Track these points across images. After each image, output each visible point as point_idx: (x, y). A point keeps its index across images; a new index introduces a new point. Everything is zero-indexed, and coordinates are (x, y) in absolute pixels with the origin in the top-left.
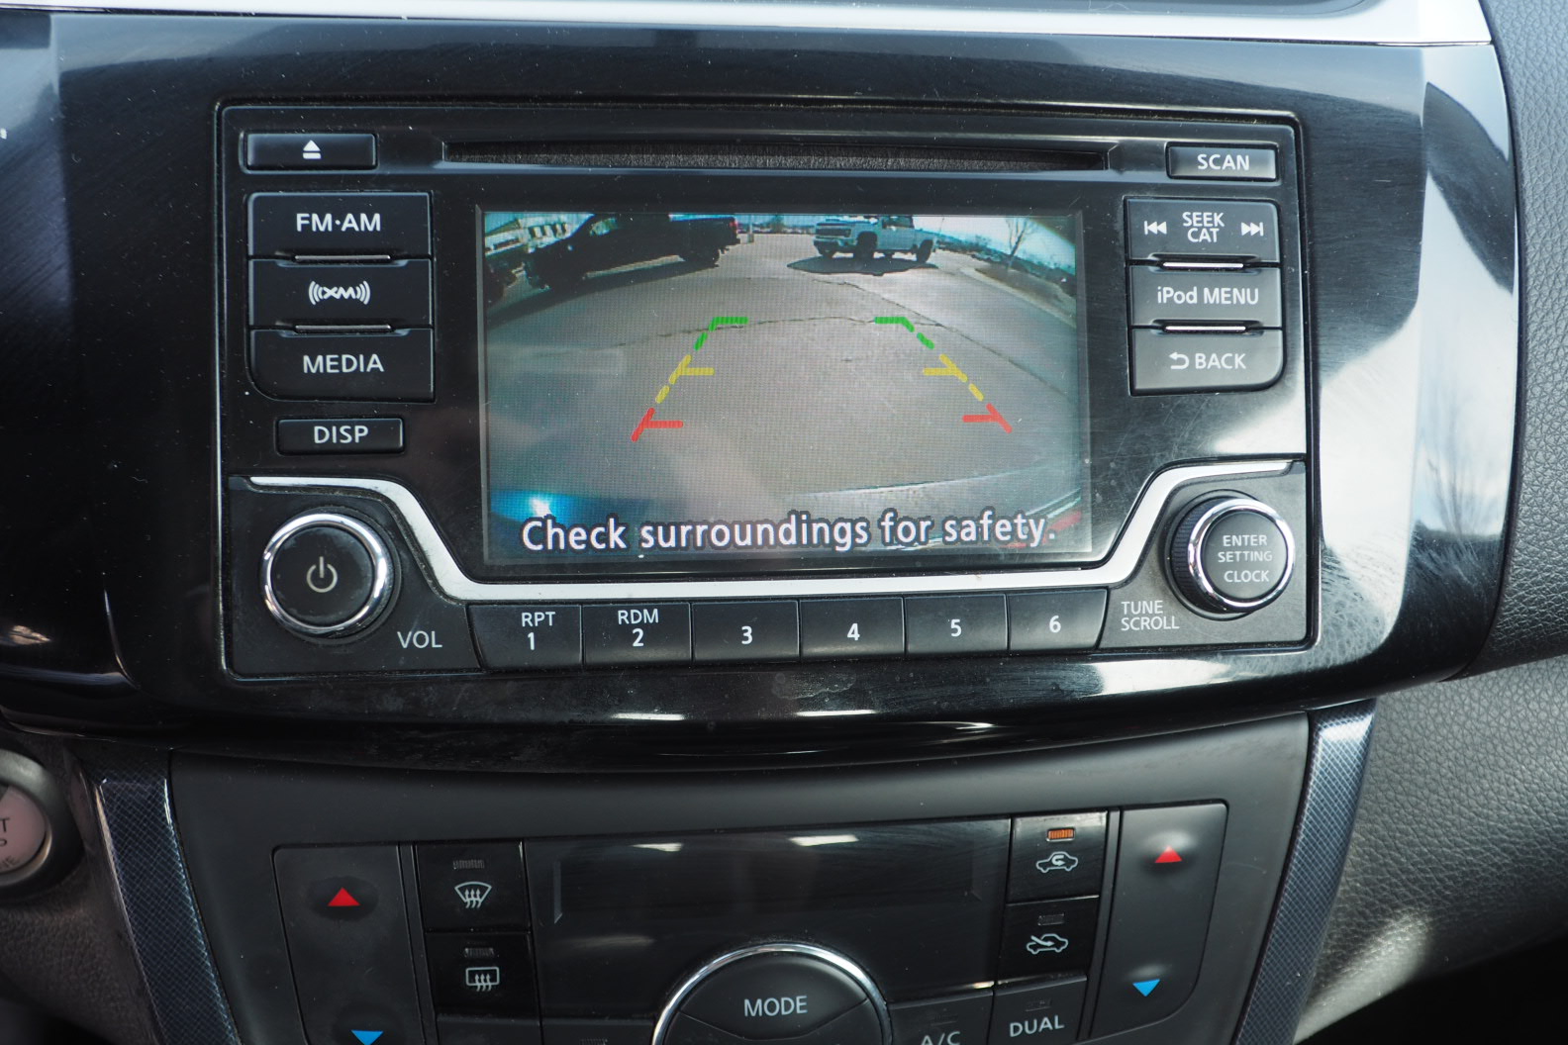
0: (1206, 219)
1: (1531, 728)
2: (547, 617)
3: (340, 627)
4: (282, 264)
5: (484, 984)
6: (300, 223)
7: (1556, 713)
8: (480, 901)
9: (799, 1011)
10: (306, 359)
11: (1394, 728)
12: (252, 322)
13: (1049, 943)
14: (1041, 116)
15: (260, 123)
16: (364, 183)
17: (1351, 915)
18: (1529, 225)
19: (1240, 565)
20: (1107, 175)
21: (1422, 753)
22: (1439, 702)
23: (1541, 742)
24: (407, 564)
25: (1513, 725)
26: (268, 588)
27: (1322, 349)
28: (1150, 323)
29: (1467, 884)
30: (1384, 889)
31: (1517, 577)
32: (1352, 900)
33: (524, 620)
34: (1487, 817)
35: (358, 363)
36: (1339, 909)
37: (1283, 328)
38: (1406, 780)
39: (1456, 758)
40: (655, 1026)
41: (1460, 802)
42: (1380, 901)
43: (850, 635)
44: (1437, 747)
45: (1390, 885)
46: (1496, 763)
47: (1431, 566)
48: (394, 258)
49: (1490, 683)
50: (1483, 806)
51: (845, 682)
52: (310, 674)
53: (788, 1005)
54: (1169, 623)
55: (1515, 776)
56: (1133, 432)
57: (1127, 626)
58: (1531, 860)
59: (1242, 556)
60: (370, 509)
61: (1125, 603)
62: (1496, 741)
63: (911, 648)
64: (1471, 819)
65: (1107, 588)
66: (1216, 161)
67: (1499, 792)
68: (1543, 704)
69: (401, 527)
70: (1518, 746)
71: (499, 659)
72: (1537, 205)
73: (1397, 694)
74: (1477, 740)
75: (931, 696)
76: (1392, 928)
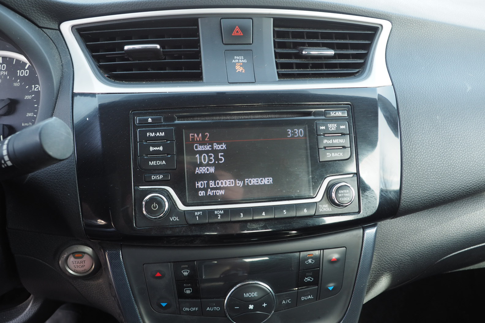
0: (333, 125)
1: (412, 229)
2: (200, 213)
3: (158, 217)
4: (144, 143)
5: (188, 292)
6: (148, 135)
7: (418, 225)
8: (187, 274)
9: (256, 296)
10: (150, 162)
11: (382, 230)
12: (139, 155)
13: (309, 279)
14: (298, 106)
15: (139, 115)
16: (161, 126)
17: (376, 271)
18: (401, 123)
19: (343, 197)
20: (312, 117)
21: (389, 235)
22: (392, 224)
23: (415, 232)
24: (171, 203)
25: (408, 228)
26: (144, 209)
27: (359, 151)
28: (322, 147)
29: (401, 264)
30: (383, 265)
31: (403, 196)
32: (375, 268)
33: (196, 214)
34: (404, 249)
35: (160, 163)
36: (373, 270)
37: (350, 147)
38: (386, 241)
39: (396, 236)
40: (225, 300)
41: (398, 246)
42: (382, 268)
43: (263, 214)
44: (392, 234)
45: (384, 264)
46: (405, 237)
47: (384, 195)
48: (167, 141)
49: (403, 219)
50: (403, 246)
51: (262, 224)
52: (152, 227)
53: (253, 294)
54: (329, 209)
55: (409, 239)
56: (320, 170)
57: (321, 210)
58: (414, 258)
59: (343, 195)
60: (164, 192)
61: (320, 206)
62: (405, 232)
63: (276, 217)
64: (400, 249)
65: (316, 202)
66: (334, 113)
67: (406, 243)
68: (415, 223)
69: (170, 196)
70: (410, 233)
71: (191, 222)
72: (403, 119)
73: (382, 222)
74: (401, 232)
75: (280, 227)
76: (385, 274)
